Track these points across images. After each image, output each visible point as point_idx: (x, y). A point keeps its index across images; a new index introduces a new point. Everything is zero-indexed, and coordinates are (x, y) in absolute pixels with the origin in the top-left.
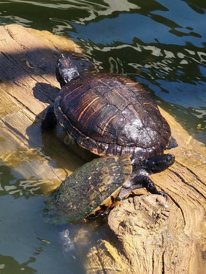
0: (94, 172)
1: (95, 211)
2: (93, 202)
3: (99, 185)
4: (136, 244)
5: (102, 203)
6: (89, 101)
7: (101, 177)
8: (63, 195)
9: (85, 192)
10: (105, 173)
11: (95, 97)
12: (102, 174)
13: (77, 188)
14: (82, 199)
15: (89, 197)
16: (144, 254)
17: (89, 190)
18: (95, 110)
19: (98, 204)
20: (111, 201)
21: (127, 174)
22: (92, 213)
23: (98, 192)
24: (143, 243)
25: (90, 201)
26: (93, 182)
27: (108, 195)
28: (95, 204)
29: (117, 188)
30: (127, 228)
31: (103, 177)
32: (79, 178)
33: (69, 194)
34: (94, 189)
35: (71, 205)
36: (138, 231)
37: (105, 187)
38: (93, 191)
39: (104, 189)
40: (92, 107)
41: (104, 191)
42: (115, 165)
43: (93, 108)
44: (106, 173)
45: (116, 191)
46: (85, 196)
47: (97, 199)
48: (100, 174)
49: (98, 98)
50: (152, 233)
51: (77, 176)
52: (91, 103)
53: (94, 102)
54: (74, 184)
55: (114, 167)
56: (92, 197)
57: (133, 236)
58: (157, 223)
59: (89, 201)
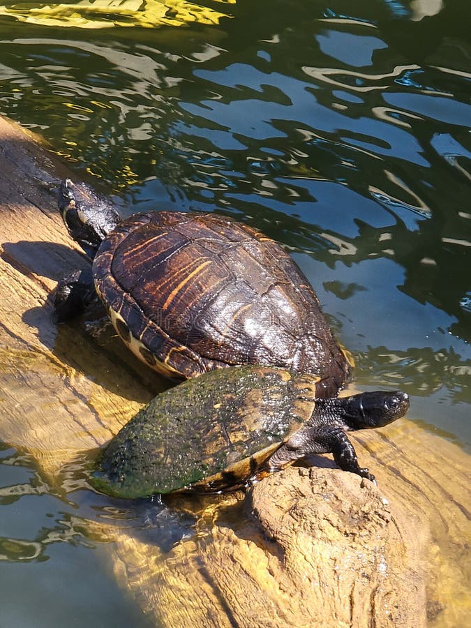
0: (229, 396)
1: (209, 479)
2: (211, 459)
3: (233, 428)
4: (319, 558)
5: (228, 467)
6: (189, 268)
7: (243, 410)
8: (150, 426)
9: (200, 434)
10: (252, 403)
11: (201, 260)
12: (246, 405)
13: (184, 419)
14: (189, 447)
15: (205, 447)
16: (335, 583)
17: (208, 431)
18: (204, 288)
19: (219, 468)
20: (249, 468)
21: (299, 420)
22: (201, 483)
23: (227, 441)
24: (335, 560)
25: (203, 456)
26: (223, 415)
27: (247, 453)
28: (213, 467)
29: (271, 443)
30: (304, 521)
31: (246, 412)
32: (195, 398)
33: (164, 428)
34: (220, 432)
35: (161, 452)
36: (328, 533)
37: (245, 434)
38: (215, 437)
39: (240, 438)
40: (197, 281)
41: (240, 443)
42: (278, 392)
43: (200, 282)
44: (255, 405)
45: (266, 450)
46: (196, 441)
47: (220, 457)
48: (242, 404)
49: (210, 264)
50: (354, 545)
51: (192, 392)
52: (195, 273)
53: (201, 271)
54: (181, 409)
55: (274, 396)
56: (211, 449)
57: (315, 542)
58: (366, 528)
59: (201, 456)
